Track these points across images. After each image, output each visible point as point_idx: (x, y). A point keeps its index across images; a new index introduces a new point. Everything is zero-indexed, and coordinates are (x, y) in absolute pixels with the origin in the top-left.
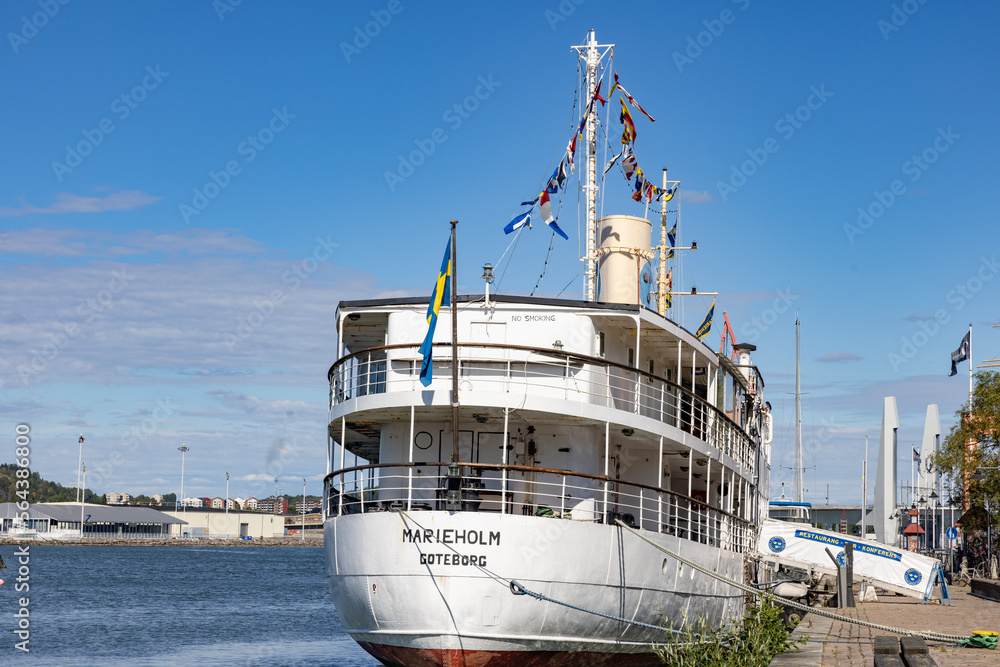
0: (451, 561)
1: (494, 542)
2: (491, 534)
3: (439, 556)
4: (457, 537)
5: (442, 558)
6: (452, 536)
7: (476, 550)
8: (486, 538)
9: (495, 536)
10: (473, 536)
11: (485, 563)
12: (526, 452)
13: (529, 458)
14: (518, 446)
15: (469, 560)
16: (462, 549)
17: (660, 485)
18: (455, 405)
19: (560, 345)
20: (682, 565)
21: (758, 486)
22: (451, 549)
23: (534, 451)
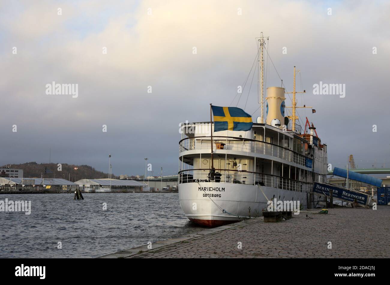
0: (211, 196)
1: (223, 191)
2: (222, 188)
3: (208, 194)
4: (213, 189)
5: (209, 195)
6: (212, 189)
7: (218, 193)
8: (221, 189)
9: (223, 189)
10: (217, 189)
11: (221, 197)
12: (234, 165)
13: (235, 167)
14: (232, 164)
15: (216, 196)
16: (214, 192)
17: (272, 174)
18: (212, 153)
19: (241, 136)
20: (280, 196)
21: (314, 172)
22: (211, 193)
23: (236, 165)
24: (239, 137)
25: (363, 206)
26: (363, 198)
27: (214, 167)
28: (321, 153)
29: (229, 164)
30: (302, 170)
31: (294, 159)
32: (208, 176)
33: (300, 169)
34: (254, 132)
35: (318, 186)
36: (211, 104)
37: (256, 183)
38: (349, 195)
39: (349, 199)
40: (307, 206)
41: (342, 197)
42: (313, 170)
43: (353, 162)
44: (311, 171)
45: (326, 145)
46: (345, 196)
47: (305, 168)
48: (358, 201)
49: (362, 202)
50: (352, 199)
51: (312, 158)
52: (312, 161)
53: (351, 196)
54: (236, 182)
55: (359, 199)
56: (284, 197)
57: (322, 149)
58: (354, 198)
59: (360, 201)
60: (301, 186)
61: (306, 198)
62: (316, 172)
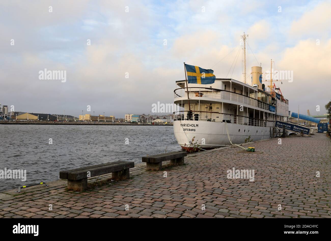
0: (188, 130)
1: (197, 126)
2: (196, 125)
3: (187, 129)
4: (190, 125)
5: (187, 130)
6: (189, 125)
7: (194, 128)
8: (195, 126)
9: (197, 125)
10: (193, 125)
11: (195, 131)
12: (210, 109)
13: (211, 110)
14: (209, 108)
15: (192, 130)
16: (191, 128)
17: (238, 114)
18: (188, 99)
19: (211, 87)
20: (245, 130)
21: (277, 114)
22: (188, 128)
23: (212, 108)
24: (209, 87)
25: (307, 135)
26: (307, 131)
27: (191, 110)
28: (283, 104)
29: (207, 108)
30: (266, 113)
31: (258, 105)
32: (187, 116)
33: (264, 112)
34: (224, 85)
35: (278, 123)
36: (184, 63)
37: (224, 121)
38: (298, 128)
39: (298, 131)
40: (270, 136)
41: (294, 129)
42: (276, 113)
43: (309, 113)
44: (274, 114)
45: (288, 100)
46: (295, 129)
47: (268, 111)
48: (303, 132)
49: (306, 133)
50: (300, 131)
51: (275, 106)
52: (275, 107)
53: (299, 129)
54: (209, 120)
55: (304, 131)
56: (249, 130)
57: (284, 102)
58: (301, 130)
59: (305, 132)
60: (265, 123)
61: (269, 130)
62: (278, 115)
